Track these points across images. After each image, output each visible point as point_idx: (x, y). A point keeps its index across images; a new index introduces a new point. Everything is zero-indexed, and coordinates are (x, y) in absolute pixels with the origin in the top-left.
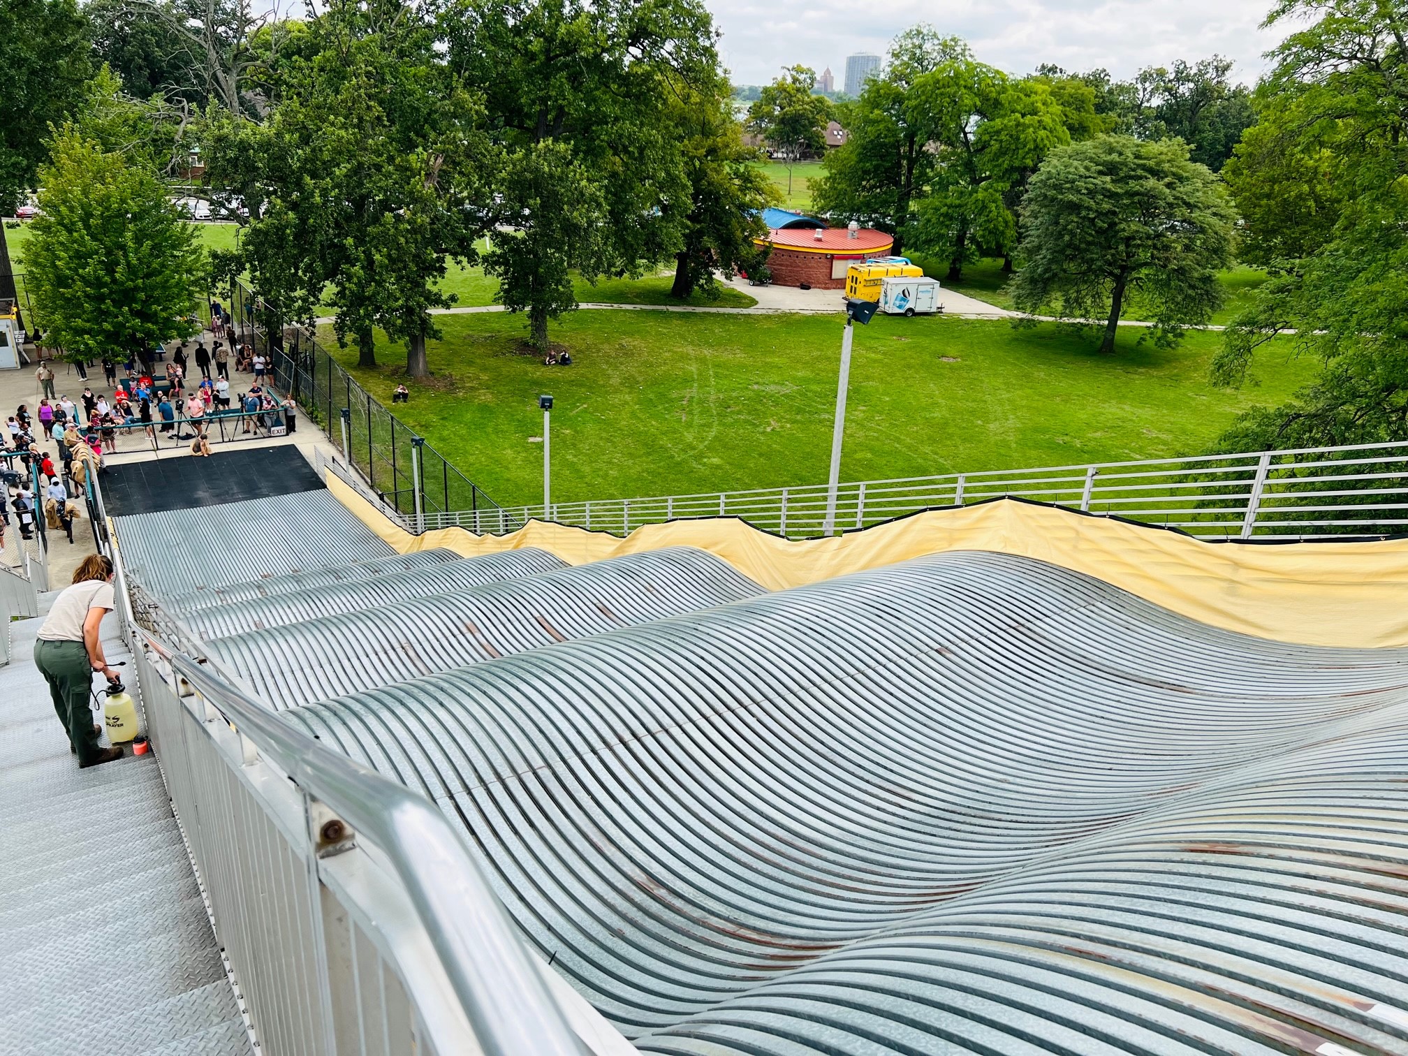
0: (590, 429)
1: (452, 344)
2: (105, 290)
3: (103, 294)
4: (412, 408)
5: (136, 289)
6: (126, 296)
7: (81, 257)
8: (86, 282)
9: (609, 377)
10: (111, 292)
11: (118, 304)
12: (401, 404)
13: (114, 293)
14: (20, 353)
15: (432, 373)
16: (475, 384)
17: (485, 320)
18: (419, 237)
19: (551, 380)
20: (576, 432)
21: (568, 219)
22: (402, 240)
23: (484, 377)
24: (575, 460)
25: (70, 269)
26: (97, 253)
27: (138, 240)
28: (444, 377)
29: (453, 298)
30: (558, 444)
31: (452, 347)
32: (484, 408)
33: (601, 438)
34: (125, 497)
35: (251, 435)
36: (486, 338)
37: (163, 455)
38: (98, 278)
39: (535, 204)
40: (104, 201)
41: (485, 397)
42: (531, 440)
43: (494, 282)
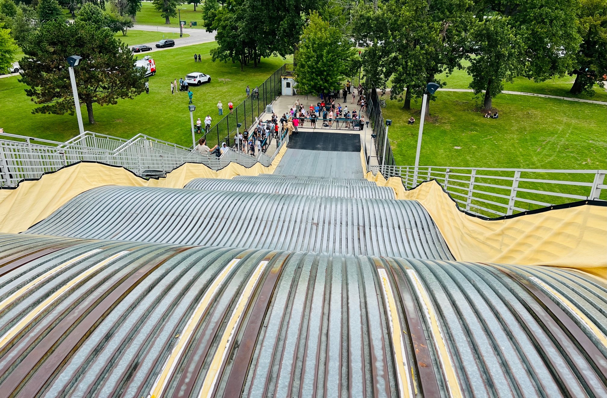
0: (486, 148)
1: (447, 104)
2: (314, 70)
3: (313, 71)
4: (413, 127)
5: (325, 71)
6: (320, 73)
7: (309, 58)
8: (309, 67)
9: (513, 126)
10: (316, 71)
11: (317, 75)
12: (410, 125)
13: (317, 71)
14: (294, 91)
15: (430, 115)
16: (446, 121)
17: (467, 95)
18: (429, 57)
19: (482, 124)
20: (479, 148)
21: (500, 52)
22: (421, 57)
23: (452, 119)
24: (470, 159)
25: (305, 62)
26: (314, 57)
27: (328, 53)
28: (435, 117)
29: (445, 84)
30: (466, 151)
31: (446, 105)
32: (444, 132)
33: (489, 152)
34: (296, 143)
35: (347, 129)
36: (463, 103)
37: (316, 131)
38: (313, 66)
39: (485, 44)
40: (320, 39)
41: (447, 127)
42: (456, 148)
43: (470, 79)
